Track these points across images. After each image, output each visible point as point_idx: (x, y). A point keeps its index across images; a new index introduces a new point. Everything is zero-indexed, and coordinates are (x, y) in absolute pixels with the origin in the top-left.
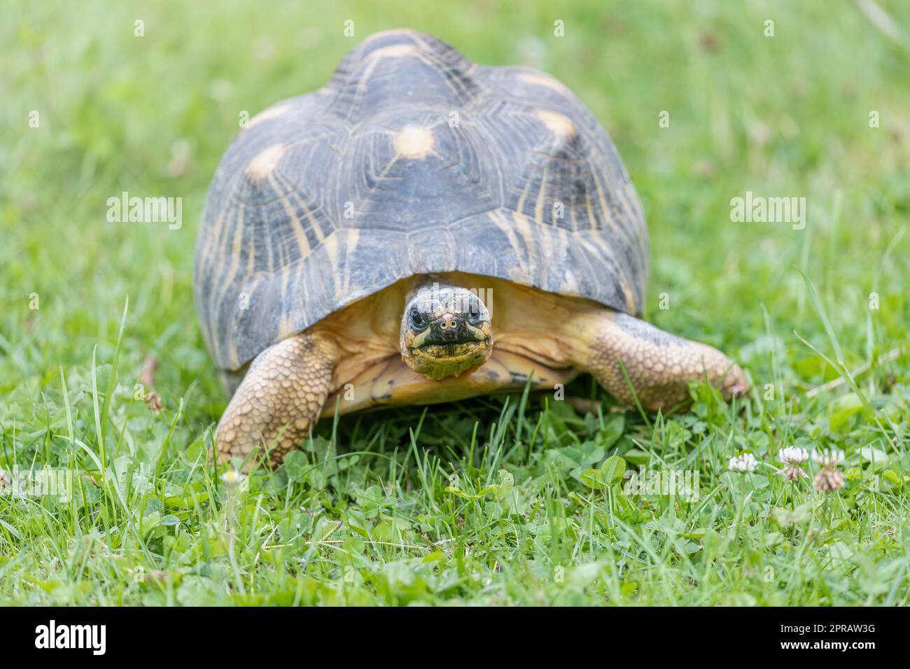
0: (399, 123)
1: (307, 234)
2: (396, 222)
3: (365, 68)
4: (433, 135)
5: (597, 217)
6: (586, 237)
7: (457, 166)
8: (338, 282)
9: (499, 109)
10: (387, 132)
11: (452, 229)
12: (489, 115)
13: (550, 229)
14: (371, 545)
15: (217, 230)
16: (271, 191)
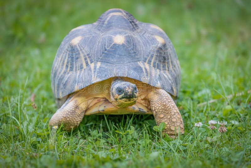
0: (115, 34)
1: (86, 62)
2: (111, 61)
3: (107, 17)
4: (125, 38)
5: (168, 67)
6: (165, 72)
7: (130, 48)
8: (93, 76)
9: (144, 34)
10: (112, 36)
11: (127, 65)
12: (141, 35)
13: (155, 69)
14: (94, 147)
15: (60, 59)
16: (77, 49)
